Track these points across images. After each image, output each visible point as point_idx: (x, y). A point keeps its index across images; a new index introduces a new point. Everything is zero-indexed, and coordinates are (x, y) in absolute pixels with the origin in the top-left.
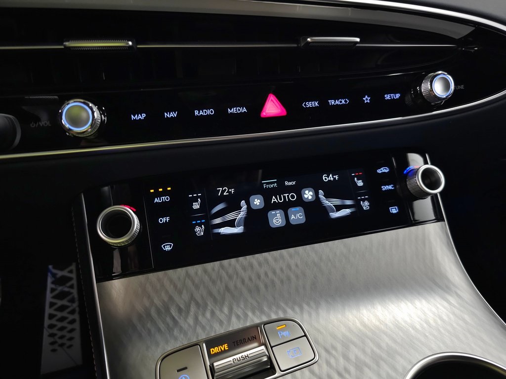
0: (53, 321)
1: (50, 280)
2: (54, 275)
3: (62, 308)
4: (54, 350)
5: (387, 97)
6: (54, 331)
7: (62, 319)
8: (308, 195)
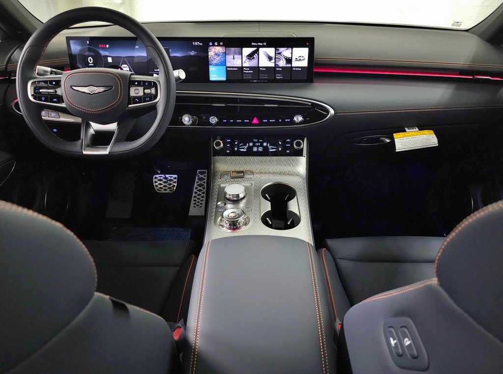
0: (196, 195)
2: (198, 176)
4: (195, 207)
5: (286, 120)
6: (196, 199)
7: (199, 195)
8: (265, 144)
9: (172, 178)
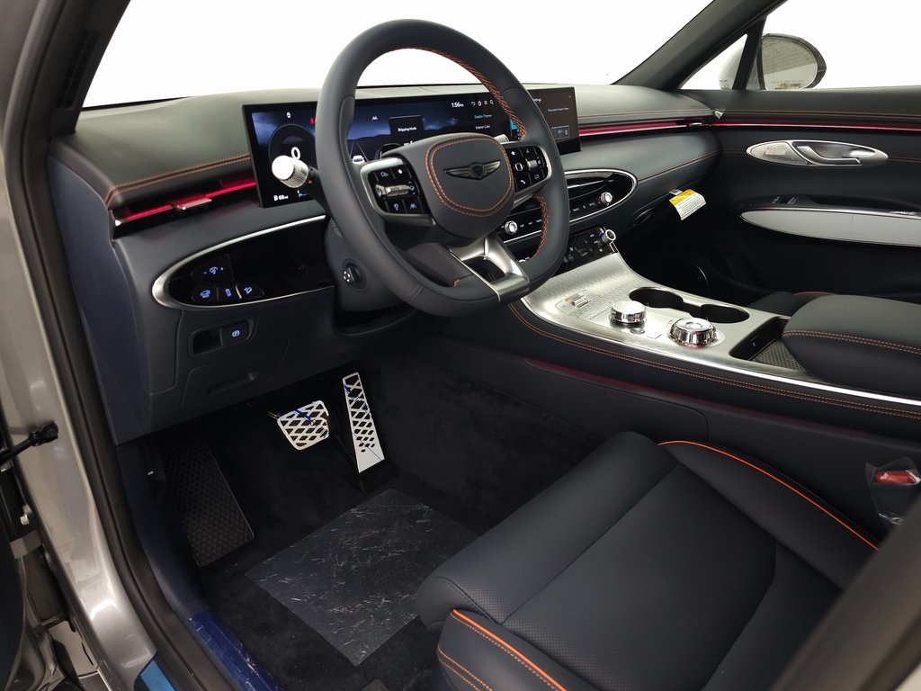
0: (357, 427)
1: (347, 394)
2: (348, 389)
3: (360, 416)
4: (363, 451)
5: (591, 205)
6: (359, 435)
7: (362, 424)
8: (571, 249)
9: (314, 410)
